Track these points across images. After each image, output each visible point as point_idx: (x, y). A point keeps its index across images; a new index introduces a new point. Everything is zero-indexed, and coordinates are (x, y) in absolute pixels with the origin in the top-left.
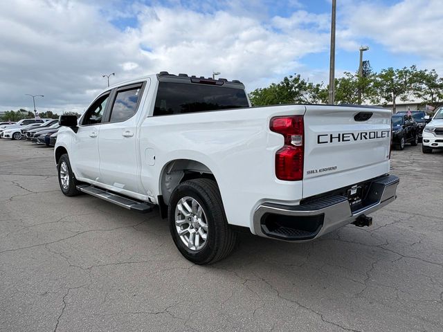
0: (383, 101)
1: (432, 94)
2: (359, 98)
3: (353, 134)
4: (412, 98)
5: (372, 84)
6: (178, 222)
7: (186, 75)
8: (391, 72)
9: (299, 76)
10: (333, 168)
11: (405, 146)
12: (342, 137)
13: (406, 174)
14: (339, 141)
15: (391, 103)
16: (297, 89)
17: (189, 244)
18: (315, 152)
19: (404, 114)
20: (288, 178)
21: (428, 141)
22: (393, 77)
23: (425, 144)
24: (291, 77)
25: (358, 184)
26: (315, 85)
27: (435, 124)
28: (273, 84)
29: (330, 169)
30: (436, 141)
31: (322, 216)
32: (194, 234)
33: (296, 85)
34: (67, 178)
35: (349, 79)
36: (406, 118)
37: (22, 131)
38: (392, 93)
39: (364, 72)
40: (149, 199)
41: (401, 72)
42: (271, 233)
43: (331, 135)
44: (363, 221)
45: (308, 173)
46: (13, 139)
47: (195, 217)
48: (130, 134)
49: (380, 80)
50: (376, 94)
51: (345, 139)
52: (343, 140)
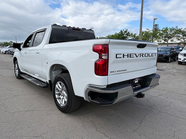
0: (163, 41)
1: (184, 39)
2: (153, 40)
3: (136, 54)
4: (176, 40)
5: (158, 34)
6: (56, 93)
7: (66, 26)
8: (167, 29)
9: (127, 30)
10: (125, 70)
11: (171, 61)
12: (129, 56)
13: (169, 73)
14: (128, 57)
15: (166, 42)
16: (126, 36)
17: (60, 103)
18: (114, 62)
19: (171, 47)
20: (101, 74)
21: (181, 59)
22: (167, 31)
23: (179, 60)
24: (124, 30)
25: (139, 78)
26: (134, 34)
27: (184, 52)
28: (116, 33)
29: (123, 71)
30: (184, 59)
31: (117, 93)
32: (63, 98)
33: (126, 34)
34: (17, 71)
35: (149, 32)
36: (172, 49)
37: (9, 50)
38: (167, 38)
39: (156, 29)
40: (47, 81)
41: (171, 29)
42: (92, 101)
43: (124, 54)
44: (140, 95)
45: (111, 72)
46: (5, 54)
47: (63, 91)
48: (39, 52)
49: (162, 32)
50: (160, 38)
51: (131, 56)
52: (130, 57)
